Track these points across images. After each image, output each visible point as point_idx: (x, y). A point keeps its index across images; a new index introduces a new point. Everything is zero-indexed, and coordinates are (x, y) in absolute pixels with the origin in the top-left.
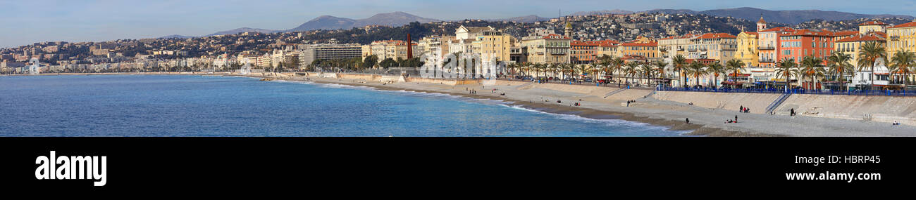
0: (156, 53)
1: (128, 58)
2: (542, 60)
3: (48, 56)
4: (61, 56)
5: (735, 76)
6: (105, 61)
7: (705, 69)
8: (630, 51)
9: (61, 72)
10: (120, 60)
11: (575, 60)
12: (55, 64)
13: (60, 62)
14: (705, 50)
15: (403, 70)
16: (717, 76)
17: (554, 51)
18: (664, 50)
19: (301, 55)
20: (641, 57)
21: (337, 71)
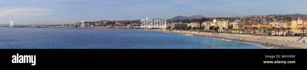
0: (133, 24)
1: (125, 25)
2: (237, 28)
3: (104, 24)
4: (107, 24)
5: (289, 32)
6: (119, 26)
7: (281, 30)
8: (261, 26)
9: (107, 28)
10: (123, 26)
11: (246, 28)
12: (106, 26)
13: (107, 26)
14: (283, 25)
15: (198, 30)
16: (284, 32)
17: (240, 26)
18: (271, 25)
19: (171, 26)
20: (264, 27)
21: (180, 30)
